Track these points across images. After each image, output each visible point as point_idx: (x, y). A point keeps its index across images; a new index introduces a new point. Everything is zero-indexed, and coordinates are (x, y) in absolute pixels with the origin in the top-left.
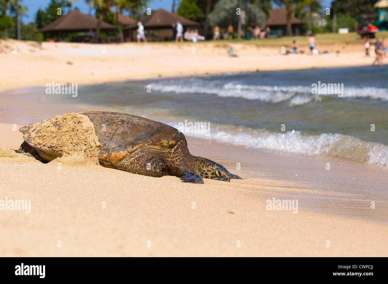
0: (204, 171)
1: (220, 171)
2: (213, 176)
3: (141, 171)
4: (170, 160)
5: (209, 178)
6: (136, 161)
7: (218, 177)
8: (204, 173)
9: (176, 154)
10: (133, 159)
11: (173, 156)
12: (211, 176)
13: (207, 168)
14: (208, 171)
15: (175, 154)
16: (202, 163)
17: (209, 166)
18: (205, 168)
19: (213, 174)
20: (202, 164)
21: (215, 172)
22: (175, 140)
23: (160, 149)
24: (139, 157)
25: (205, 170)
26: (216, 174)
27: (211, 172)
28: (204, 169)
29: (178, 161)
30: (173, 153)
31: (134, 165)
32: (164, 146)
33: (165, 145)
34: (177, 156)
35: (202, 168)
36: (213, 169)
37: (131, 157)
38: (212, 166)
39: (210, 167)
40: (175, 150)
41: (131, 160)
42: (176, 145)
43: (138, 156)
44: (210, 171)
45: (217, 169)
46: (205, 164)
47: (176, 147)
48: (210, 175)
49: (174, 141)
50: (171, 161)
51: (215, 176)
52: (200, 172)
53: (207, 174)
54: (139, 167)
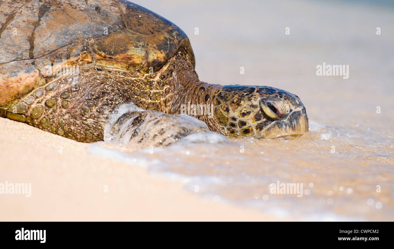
0: (234, 119)
1: (271, 102)
2: (259, 122)
3: (73, 128)
4: (150, 101)
5: (252, 130)
6: (60, 100)
7: (272, 120)
8: (236, 122)
9: (165, 87)
10: (52, 94)
11: (156, 93)
12: (256, 123)
13: (239, 108)
14: (244, 115)
15: (163, 85)
16: (221, 101)
17: (242, 102)
18: (234, 111)
19: (257, 118)
20: (223, 103)
21: (261, 110)
22: (165, 50)
23: (125, 74)
24: (69, 91)
25: (236, 114)
26: (265, 115)
27: (252, 115)
28: (232, 114)
29: (169, 104)
30: (158, 83)
31: (54, 111)
32: (134, 65)
33: (137, 61)
34: (167, 92)
35: (225, 114)
36: (253, 106)
37: (48, 91)
38: (250, 99)
39: (245, 105)
40: (163, 77)
41: (48, 97)
42: (165, 63)
43: (67, 86)
44: (249, 113)
45: (263, 101)
46: (229, 102)
47: (165, 68)
48: (251, 122)
49: (161, 53)
50: (150, 103)
51: (265, 120)
52: (225, 125)
53: (243, 123)
54: (66, 117)
